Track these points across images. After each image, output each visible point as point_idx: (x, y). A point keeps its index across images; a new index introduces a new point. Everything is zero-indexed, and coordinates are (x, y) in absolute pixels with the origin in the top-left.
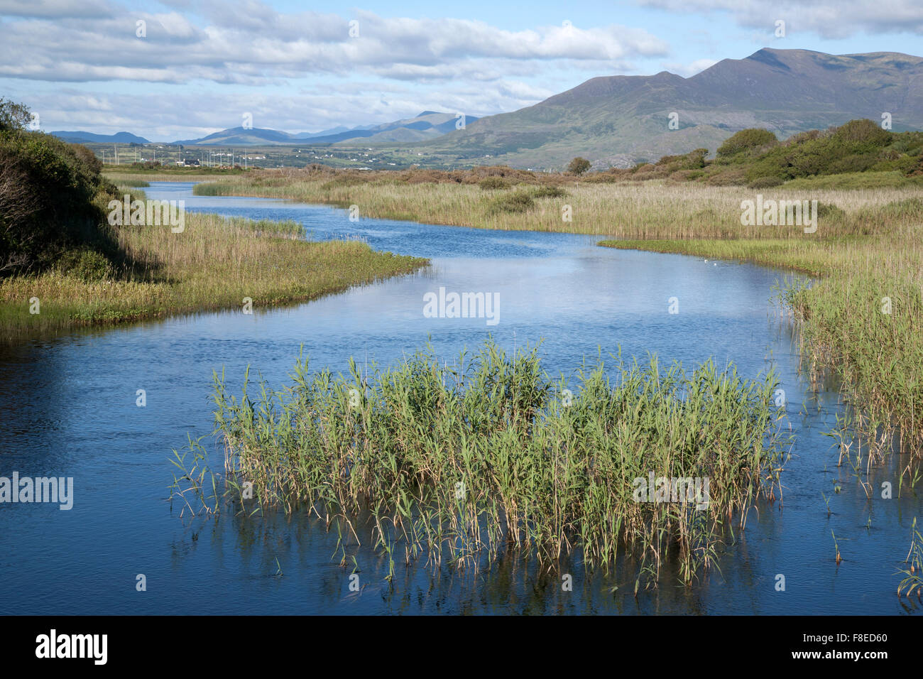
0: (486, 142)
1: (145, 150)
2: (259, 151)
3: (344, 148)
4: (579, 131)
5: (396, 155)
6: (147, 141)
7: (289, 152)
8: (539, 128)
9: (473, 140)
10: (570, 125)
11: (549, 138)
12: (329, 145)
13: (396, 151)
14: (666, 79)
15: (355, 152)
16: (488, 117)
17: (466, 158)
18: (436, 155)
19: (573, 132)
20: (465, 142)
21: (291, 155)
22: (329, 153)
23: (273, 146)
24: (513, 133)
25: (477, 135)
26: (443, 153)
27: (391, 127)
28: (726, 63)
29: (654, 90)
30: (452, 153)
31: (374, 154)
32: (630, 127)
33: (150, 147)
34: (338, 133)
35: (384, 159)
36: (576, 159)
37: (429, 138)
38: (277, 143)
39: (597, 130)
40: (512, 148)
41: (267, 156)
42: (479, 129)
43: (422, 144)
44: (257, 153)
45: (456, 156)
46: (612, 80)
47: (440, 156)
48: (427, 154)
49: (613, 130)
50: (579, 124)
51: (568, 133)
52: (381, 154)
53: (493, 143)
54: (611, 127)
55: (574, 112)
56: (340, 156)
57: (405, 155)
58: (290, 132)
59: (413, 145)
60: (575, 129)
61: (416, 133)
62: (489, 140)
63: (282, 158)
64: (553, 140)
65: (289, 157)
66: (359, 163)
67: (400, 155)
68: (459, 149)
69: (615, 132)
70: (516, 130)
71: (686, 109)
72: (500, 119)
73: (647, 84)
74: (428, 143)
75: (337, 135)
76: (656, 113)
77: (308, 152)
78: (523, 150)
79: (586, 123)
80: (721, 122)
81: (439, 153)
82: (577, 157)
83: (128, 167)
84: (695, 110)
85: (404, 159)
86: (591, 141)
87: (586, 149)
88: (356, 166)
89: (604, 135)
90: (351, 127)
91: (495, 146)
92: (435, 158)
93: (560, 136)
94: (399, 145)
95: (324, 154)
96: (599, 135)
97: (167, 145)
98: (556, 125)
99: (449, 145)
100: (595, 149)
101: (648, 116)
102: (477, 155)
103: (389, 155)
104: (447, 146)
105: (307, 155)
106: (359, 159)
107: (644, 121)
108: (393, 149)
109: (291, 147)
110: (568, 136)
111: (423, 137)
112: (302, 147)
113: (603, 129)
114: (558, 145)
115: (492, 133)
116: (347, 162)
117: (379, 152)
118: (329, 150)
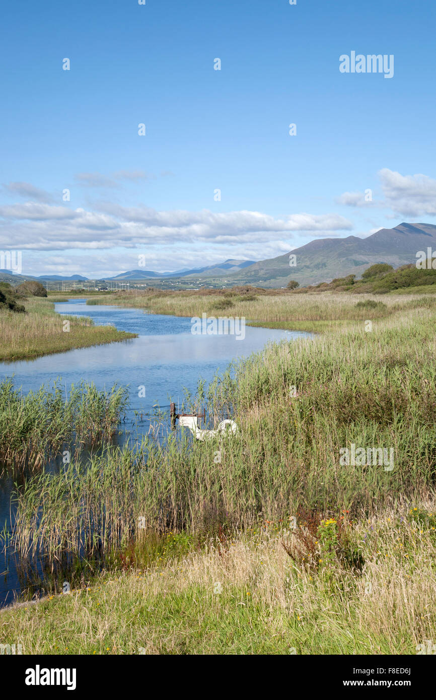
0: (260, 274)
1: (85, 284)
2: (143, 282)
3: (186, 279)
4: (308, 267)
5: (213, 282)
6: (87, 279)
7: (158, 282)
9: (253, 273)
10: (303, 264)
11: (293, 271)
12: (179, 278)
13: (214, 280)
14: (352, 239)
15: (192, 281)
16: (260, 262)
17: (250, 283)
18: (234, 282)
19: (305, 268)
20: (249, 274)
21: (159, 284)
22: (179, 282)
23: (150, 279)
24: (274, 269)
25: (255, 271)
26: (238, 280)
27: (213, 267)
28: (383, 231)
29: (346, 245)
30: (242, 280)
31: (202, 282)
33: (88, 282)
34: (184, 271)
35: (207, 284)
36: (291, 282)
37: (231, 273)
38: (153, 278)
39: (317, 267)
40: (274, 277)
41: (147, 284)
42: (256, 267)
43: (227, 276)
44: (142, 283)
45: (245, 282)
46: (325, 240)
47: (236, 282)
48: (229, 281)
50: (308, 264)
51: (302, 268)
52: (206, 282)
53: (263, 275)
54: (324, 265)
55: (306, 258)
56: (184, 283)
57: (218, 282)
58: (160, 272)
59: (222, 277)
60: (305, 266)
61: (224, 271)
62: (262, 273)
63: (155, 285)
65: (158, 285)
66: (194, 287)
67: (216, 282)
68: (246, 278)
69: (327, 267)
70: (275, 268)
71: (363, 255)
72: (267, 262)
73: (343, 242)
74: (230, 276)
75: (182, 273)
76: (348, 257)
77: (168, 282)
78: (278, 278)
79: (311, 263)
80: (381, 261)
81: (236, 280)
82: (292, 280)
83: (68, 292)
84: (368, 255)
85: (217, 284)
86: (314, 272)
87: (312, 276)
88: (193, 288)
89: (321, 269)
90: (191, 269)
91: (264, 276)
92: (234, 283)
93: (298, 270)
94: (215, 277)
95: (176, 282)
96: (319, 269)
97: (97, 281)
99: (241, 276)
100: (316, 276)
101: (344, 259)
102: (255, 281)
103: (210, 282)
104: (239, 277)
105: (167, 283)
106: (194, 284)
107: (341, 261)
108: (212, 279)
109: (160, 279)
110: (302, 270)
111: (228, 272)
112: (165, 279)
113: (320, 266)
114: (297, 275)
115: (263, 269)
116: (188, 287)
117: (204, 281)
118: (179, 280)
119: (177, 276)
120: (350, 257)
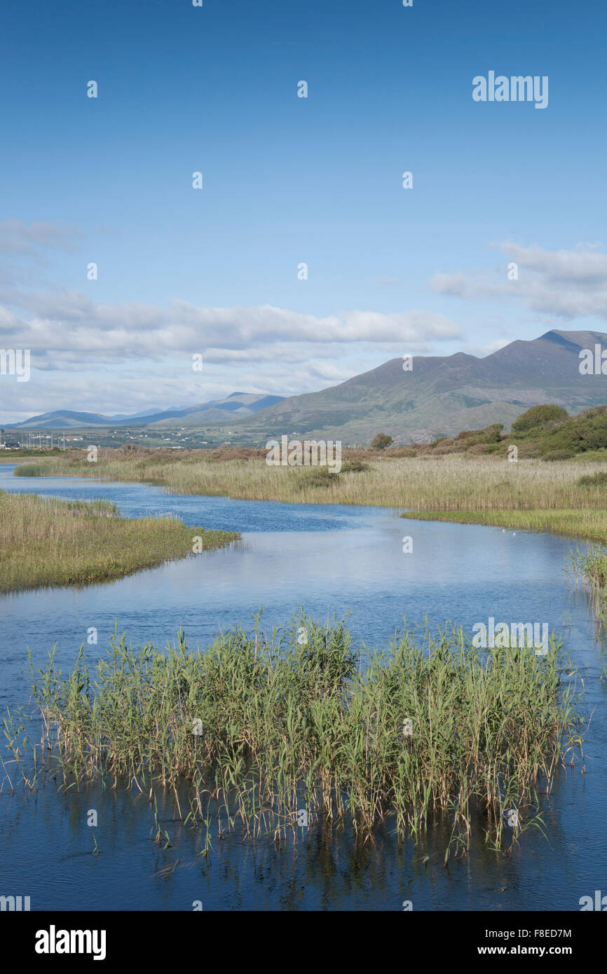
0: (293, 420)
2: (77, 433)
3: (157, 428)
4: (381, 408)
5: (207, 434)
7: (105, 433)
8: (342, 406)
9: (280, 418)
10: (373, 403)
11: (353, 415)
12: (143, 426)
13: (208, 430)
14: (461, 359)
15: (169, 432)
16: (294, 397)
18: (246, 434)
19: (375, 410)
20: (274, 420)
21: (107, 436)
22: (143, 434)
23: (89, 428)
24: (319, 412)
25: (285, 414)
26: (252, 431)
27: (205, 407)
28: (518, 345)
29: (451, 369)
30: (260, 431)
31: (187, 433)
32: (430, 404)
34: (152, 414)
35: (195, 438)
36: (379, 435)
37: (240, 418)
38: (94, 425)
39: (398, 407)
40: (319, 426)
41: (84, 437)
42: (286, 408)
43: (232, 424)
44: (75, 435)
45: (265, 434)
47: (249, 434)
48: (236, 433)
49: (413, 407)
50: (381, 402)
51: (370, 411)
52: (194, 434)
53: (300, 421)
54: (411, 405)
55: (376, 391)
56: (154, 436)
57: (216, 434)
58: (106, 414)
59: (223, 424)
60: (377, 406)
61: (227, 413)
62: (295, 419)
63: (99, 439)
64: (356, 418)
65: (105, 438)
66: (172, 443)
67: (212, 434)
68: (267, 427)
69: (415, 409)
70: (321, 409)
71: (481, 387)
72: (306, 398)
73: (444, 364)
74: (238, 422)
75: (150, 416)
76: (453, 391)
77: (123, 433)
78: (328, 427)
79: (387, 402)
80: (515, 399)
81: (249, 431)
82: (380, 433)
84: (490, 387)
85: (215, 438)
86: (392, 417)
87: (388, 426)
88: (170, 445)
89: (405, 412)
90: (164, 408)
91: (301, 424)
92: (245, 436)
93: (363, 414)
94: (211, 425)
95: (138, 434)
96: (400, 412)
98: (360, 404)
99: (258, 424)
100: (397, 425)
101: (447, 394)
103: (201, 434)
104: (256, 425)
105: (122, 436)
106: (172, 438)
107: (442, 398)
108: (205, 429)
109: (107, 428)
110: (371, 413)
111: (233, 416)
112: (118, 428)
113: (403, 407)
114: (362, 422)
115: (299, 411)
116: (161, 442)
117: (191, 431)
118: (144, 430)
119: (140, 423)
120: (458, 391)
